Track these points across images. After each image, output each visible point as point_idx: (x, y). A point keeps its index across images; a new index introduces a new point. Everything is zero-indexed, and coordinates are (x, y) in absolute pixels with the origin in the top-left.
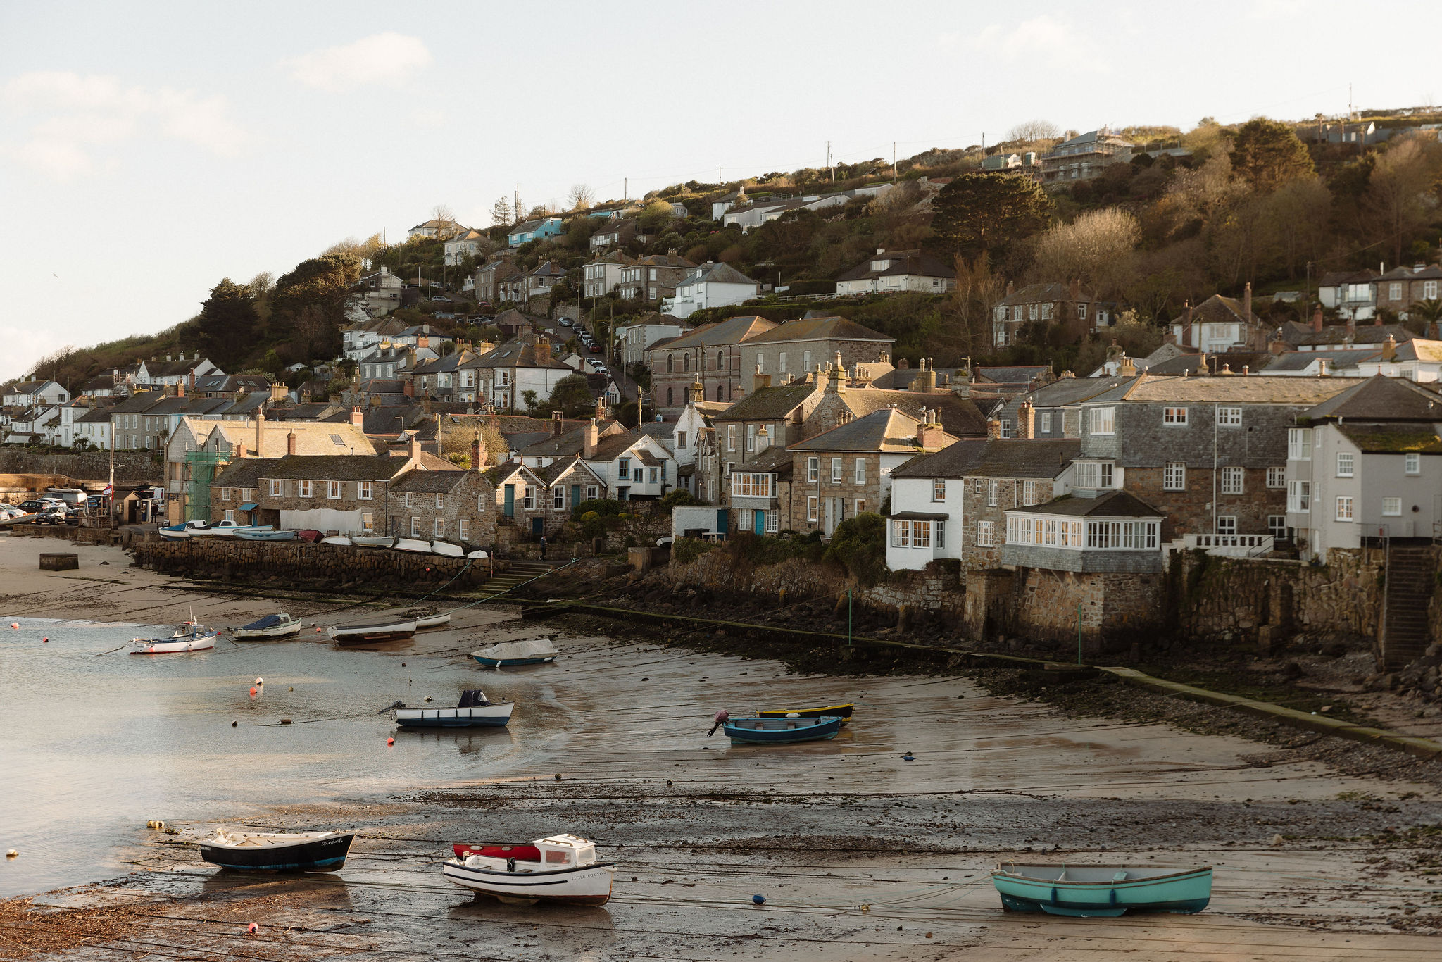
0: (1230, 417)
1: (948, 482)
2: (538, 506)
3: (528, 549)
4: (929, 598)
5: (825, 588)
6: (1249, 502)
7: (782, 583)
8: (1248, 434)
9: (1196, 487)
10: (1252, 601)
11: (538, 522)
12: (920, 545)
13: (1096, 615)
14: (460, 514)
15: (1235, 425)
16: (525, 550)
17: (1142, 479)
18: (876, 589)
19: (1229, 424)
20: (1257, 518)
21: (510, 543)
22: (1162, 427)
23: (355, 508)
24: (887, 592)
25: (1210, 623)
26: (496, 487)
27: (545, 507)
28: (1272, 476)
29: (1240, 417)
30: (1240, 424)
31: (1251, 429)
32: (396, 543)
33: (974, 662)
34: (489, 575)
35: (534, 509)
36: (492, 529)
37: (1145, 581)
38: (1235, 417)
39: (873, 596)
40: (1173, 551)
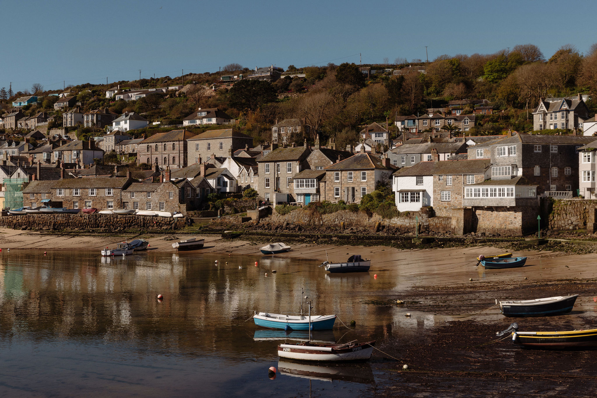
0: (554, 149)
1: (424, 177)
4: (423, 221)
5: (358, 221)
6: (560, 180)
7: (336, 220)
8: (560, 155)
9: (544, 175)
10: (578, 214)
11: (192, 203)
12: (414, 201)
13: (518, 222)
14: (160, 200)
15: (556, 152)
17: (528, 172)
18: (393, 219)
19: (554, 152)
20: (562, 185)
22: (534, 152)
24: (399, 220)
25: (560, 223)
26: (179, 188)
27: (194, 197)
28: (566, 171)
29: (557, 149)
30: (557, 152)
31: (560, 154)
33: (479, 241)
35: (190, 197)
36: (177, 205)
37: (533, 209)
38: (556, 149)
39: (392, 222)
40: (541, 198)
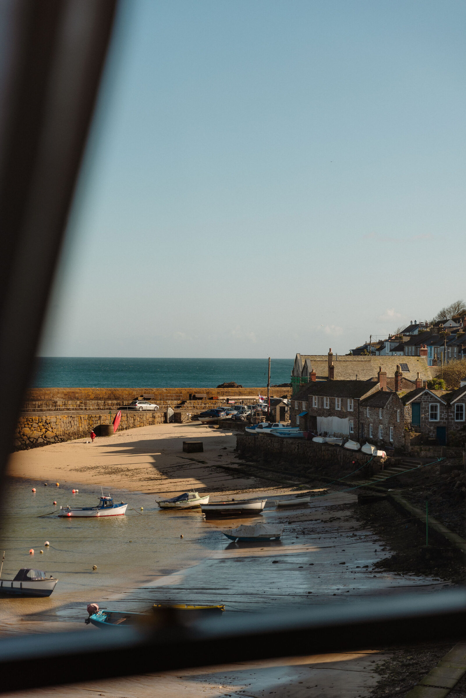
2: (441, 419)
3: (421, 450)
11: (441, 430)
14: (389, 423)
16: (419, 450)
21: (411, 445)
23: (346, 417)
26: (405, 405)
27: (447, 419)
32: (344, 443)
34: (381, 469)
35: (438, 420)
36: (403, 434)
